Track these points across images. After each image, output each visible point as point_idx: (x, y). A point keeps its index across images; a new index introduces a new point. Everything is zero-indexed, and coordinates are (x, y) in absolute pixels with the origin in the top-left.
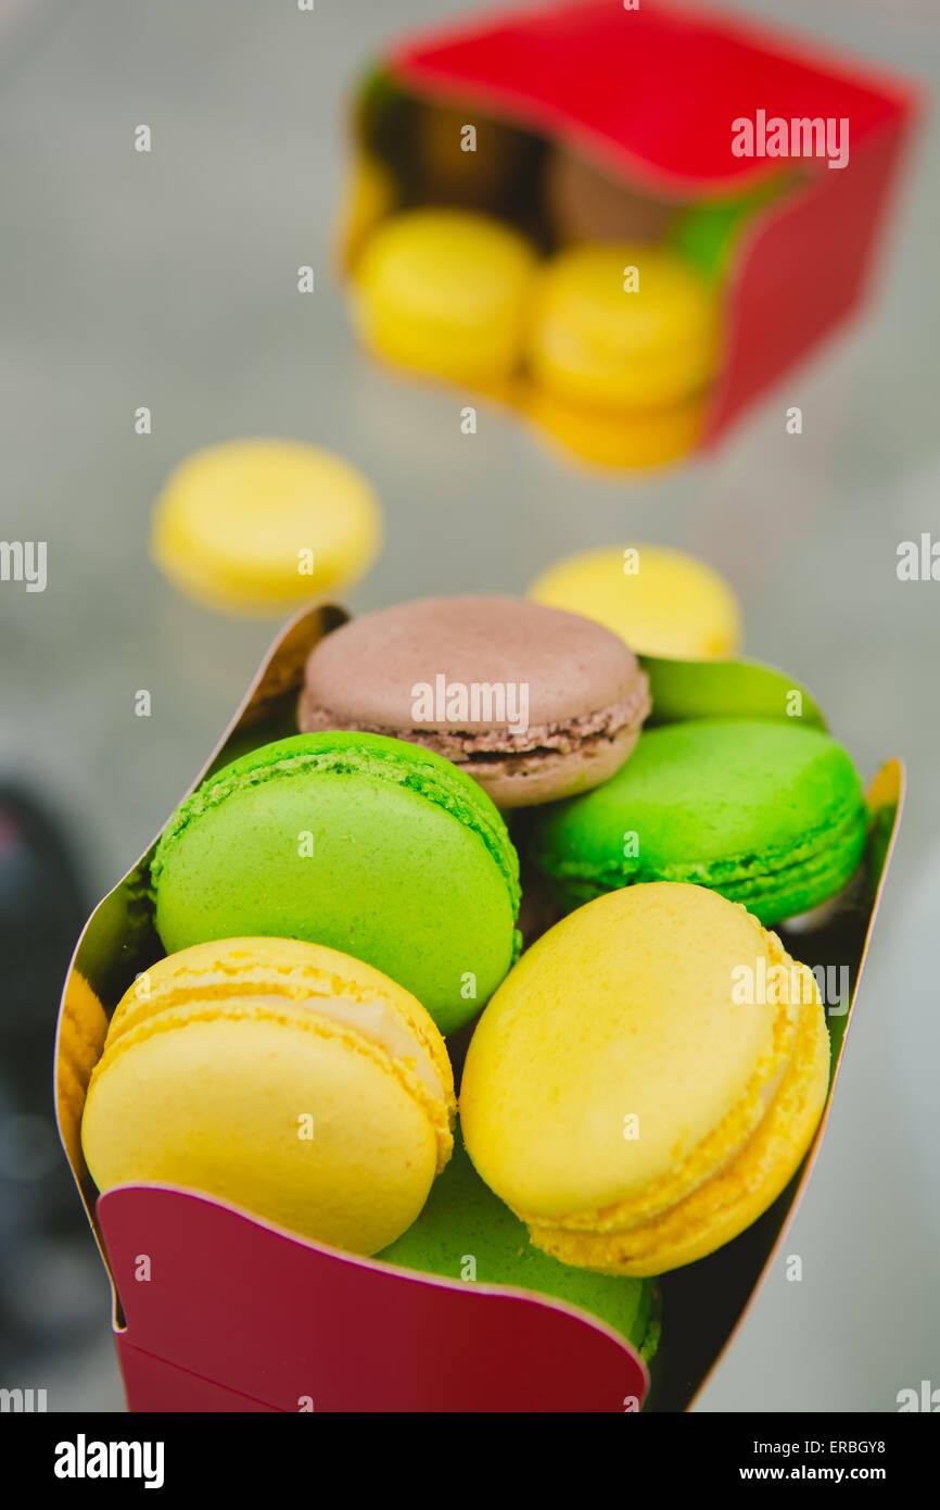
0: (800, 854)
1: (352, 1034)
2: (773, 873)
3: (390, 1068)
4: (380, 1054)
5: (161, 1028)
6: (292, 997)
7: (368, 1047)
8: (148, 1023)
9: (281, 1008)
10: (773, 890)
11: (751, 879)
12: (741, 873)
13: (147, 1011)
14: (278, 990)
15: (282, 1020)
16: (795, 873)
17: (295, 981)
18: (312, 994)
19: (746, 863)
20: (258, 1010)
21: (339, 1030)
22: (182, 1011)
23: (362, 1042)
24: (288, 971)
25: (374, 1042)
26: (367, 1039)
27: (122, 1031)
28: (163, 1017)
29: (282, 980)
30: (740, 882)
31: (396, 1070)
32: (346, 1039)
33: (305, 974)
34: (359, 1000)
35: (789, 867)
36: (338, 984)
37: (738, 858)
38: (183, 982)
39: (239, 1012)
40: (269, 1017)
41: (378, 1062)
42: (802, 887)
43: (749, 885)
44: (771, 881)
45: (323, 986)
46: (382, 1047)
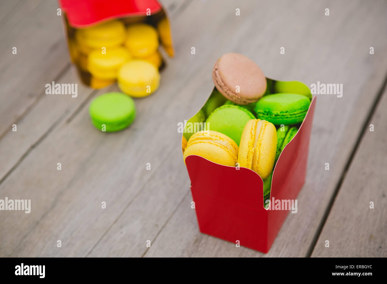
0: (296, 113)
1: (222, 146)
2: (291, 115)
3: (227, 151)
4: (226, 149)
5: (194, 144)
6: (213, 140)
7: (224, 148)
8: (192, 143)
9: (211, 142)
10: (290, 118)
11: (287, 115)
12: (285, 114)
13: (193, 141)
14: (211, 139)
15: (211, 143)
16: (294, 116)
17: (213, 138)
18: (216, 140)
19: (286, 112)
20: (208, 142)
21: (219, 145)
22: (197, 141)
23: (223, 147)
24: (212, 136)
25: (225, 147)
26: (224, 147)
27: (189, 143)
28: (194, 142)
29: (212, 137)
30: (285, 115)
31: (228, 152)
32: (221, 147)
33: (215, 137)
34: (223, 141)
35: (293, 115)
36: (220, 138)
37: (285, 111)
38: (198, 137)
39: (205, 142)
40: (209, 143)
41: (225, 150)
42: (295, 118)
43: (286, 116)
44: (290, 116)
45: (218, 138)
46: (226, 148)
